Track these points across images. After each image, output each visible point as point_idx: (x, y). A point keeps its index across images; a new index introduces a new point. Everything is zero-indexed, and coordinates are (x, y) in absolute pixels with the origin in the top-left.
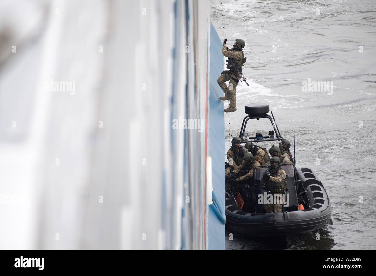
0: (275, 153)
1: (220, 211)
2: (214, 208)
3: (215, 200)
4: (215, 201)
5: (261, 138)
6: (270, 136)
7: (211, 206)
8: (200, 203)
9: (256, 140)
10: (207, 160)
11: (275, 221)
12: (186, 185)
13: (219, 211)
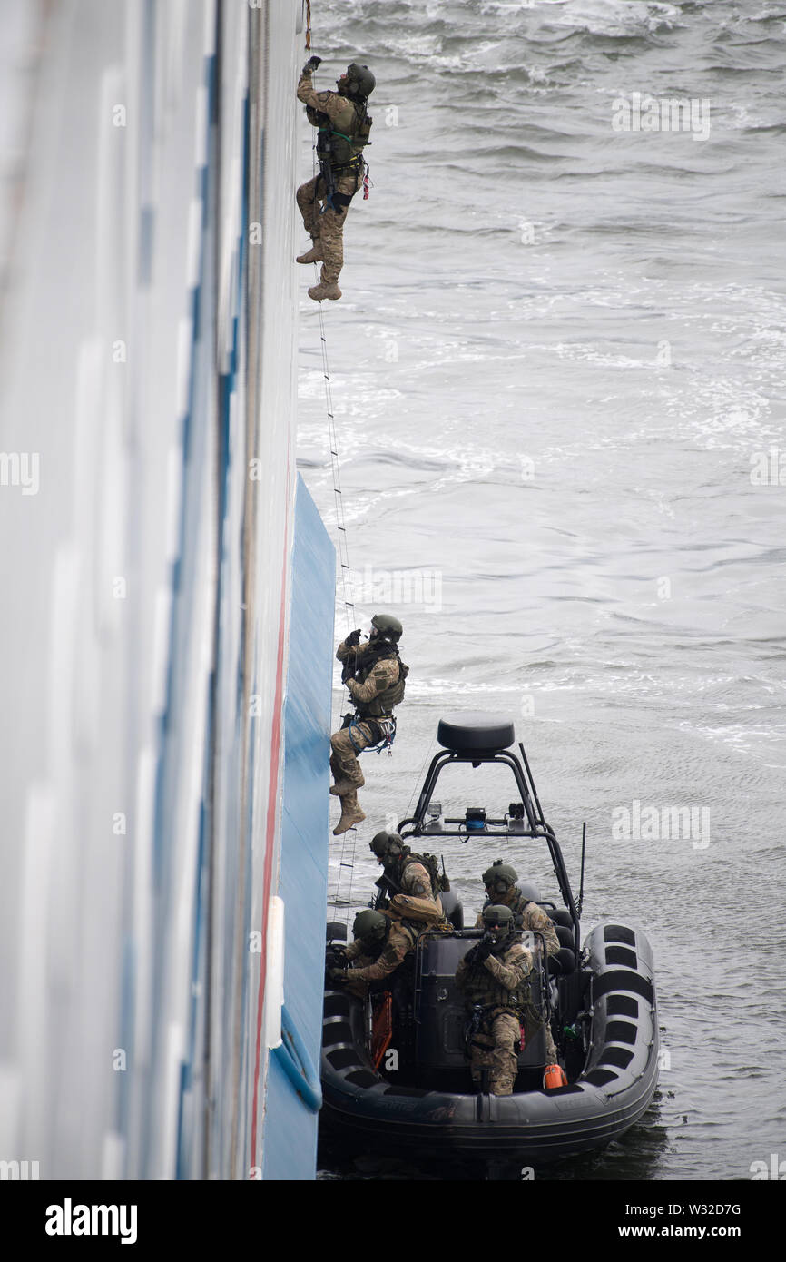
0: (501, 884)
1: (303, 1069)
2: (284, 1061)
3: (288, 1034)
4: (291, 1038)
5: (478, 824)
6: (510, 819)
7: (276, 1053)
8: (240, 1043)
9: (464, 828)
10: (271, 907)
11: (449, 1121)
12: (200, 989)
13: (300, 1070)
